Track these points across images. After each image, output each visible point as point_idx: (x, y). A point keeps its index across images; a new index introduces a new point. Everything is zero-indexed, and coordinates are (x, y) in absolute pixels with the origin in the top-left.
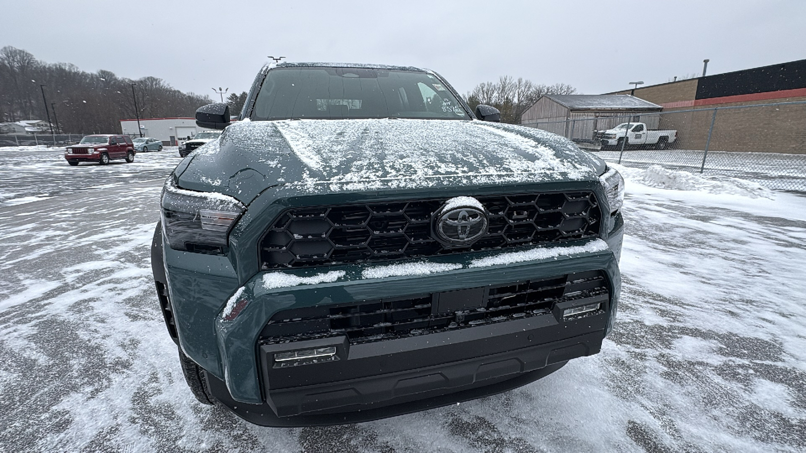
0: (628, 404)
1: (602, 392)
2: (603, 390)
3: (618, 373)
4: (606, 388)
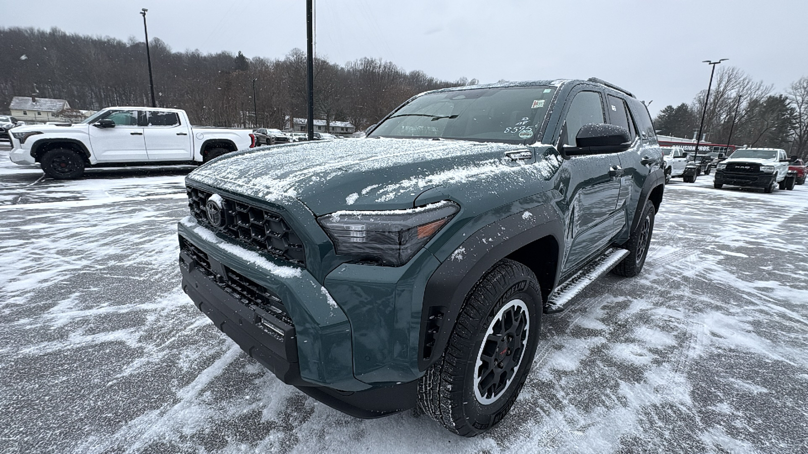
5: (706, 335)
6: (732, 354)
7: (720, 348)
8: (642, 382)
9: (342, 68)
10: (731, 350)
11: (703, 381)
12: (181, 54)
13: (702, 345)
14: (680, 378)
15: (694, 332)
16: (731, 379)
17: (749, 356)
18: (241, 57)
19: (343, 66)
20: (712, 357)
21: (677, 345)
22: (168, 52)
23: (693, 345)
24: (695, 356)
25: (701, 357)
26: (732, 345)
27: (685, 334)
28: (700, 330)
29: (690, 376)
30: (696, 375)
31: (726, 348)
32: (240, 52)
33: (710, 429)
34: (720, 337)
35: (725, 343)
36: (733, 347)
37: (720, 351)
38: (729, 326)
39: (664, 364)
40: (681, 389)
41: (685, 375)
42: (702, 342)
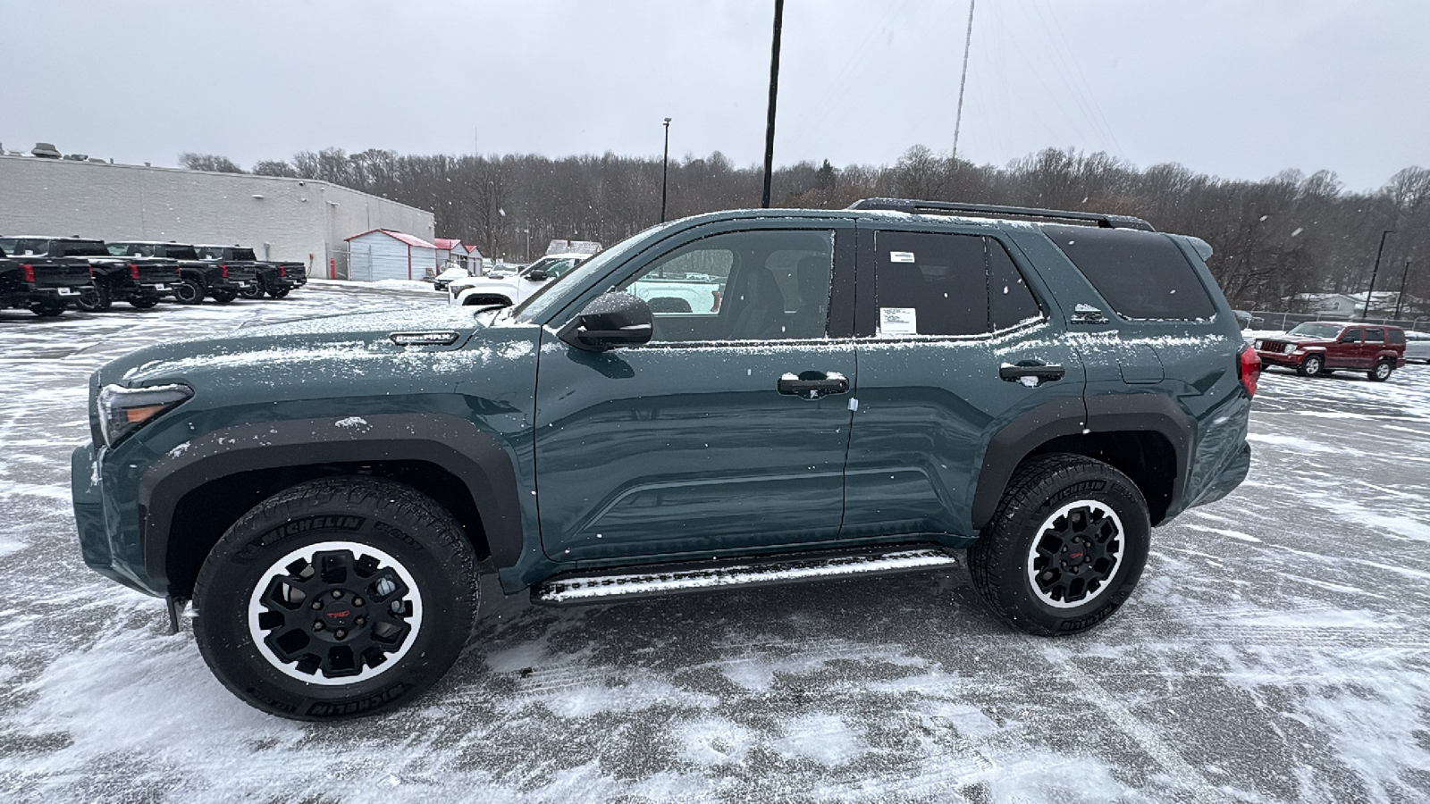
0: (89, 758)
1: (138, 739)
2: (138, 743)
3: (138, 780)
4: (138, 749)
9: (1000, 173)
12: (744, 171)
18: (827, 168)
19: (1002, 168)
22: (730, 171)
32: (826, 160)
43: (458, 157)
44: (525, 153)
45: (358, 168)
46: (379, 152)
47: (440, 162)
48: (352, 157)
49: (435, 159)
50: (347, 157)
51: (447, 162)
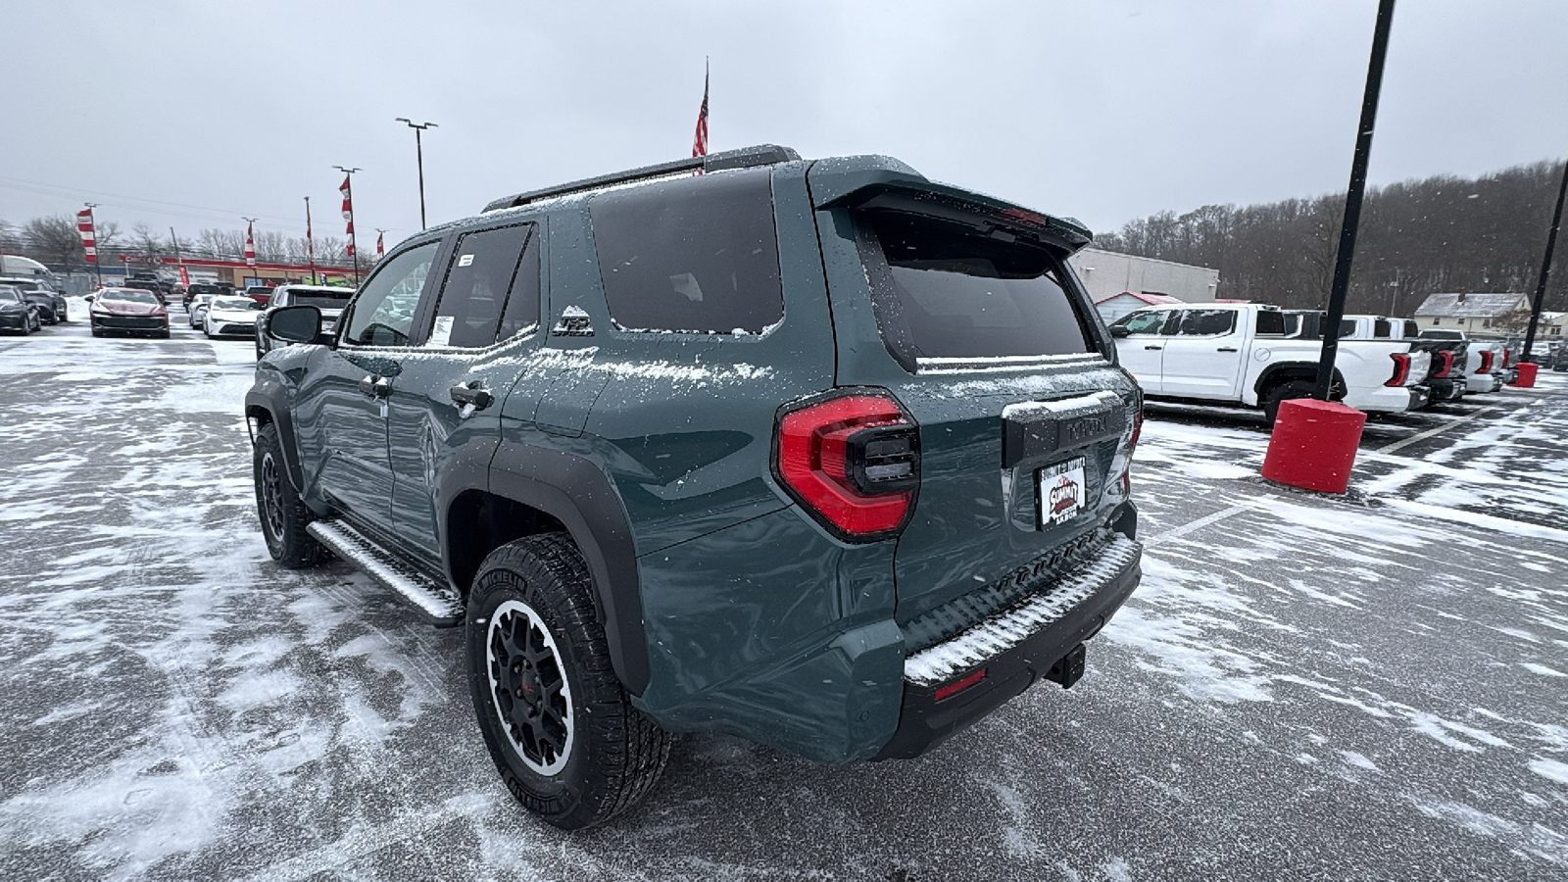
5: (183, 754)
6: (112, 748)
7: (141, 744)
8: (210, 637)
10: (116, 755)
11: (139, 680)
13: (175, 727)
14: (168, 666)
15: (208, 743)
16: (99, 705)
17: (76, 767)
20: (146, 719)
21: (213, 699)
23: (190, 717)
24: (171, 702)
25: (162, 707)
26: (119, 768)
27: (221, 728)
28: (200, 758)
29: (161, 675)
30: (151, 681)
31: (127, 752)
33: (104, 646)
34: (151, 771)
35: (136, 762)
36: (115, 763)
37: (138, 738)
38: (146, 818)
39: (206, 666)
40: (159, 657)
41: (167, 672)
42: (180, 734)
43: (1315, 198)
44: (1423, 177)
45: (1187, 230)
46: (1213, 207)
47: (1289, 208)
48: (1182, 218)
49: (1282, 206)
50: (1176, 219)
51: (1298, 207)
